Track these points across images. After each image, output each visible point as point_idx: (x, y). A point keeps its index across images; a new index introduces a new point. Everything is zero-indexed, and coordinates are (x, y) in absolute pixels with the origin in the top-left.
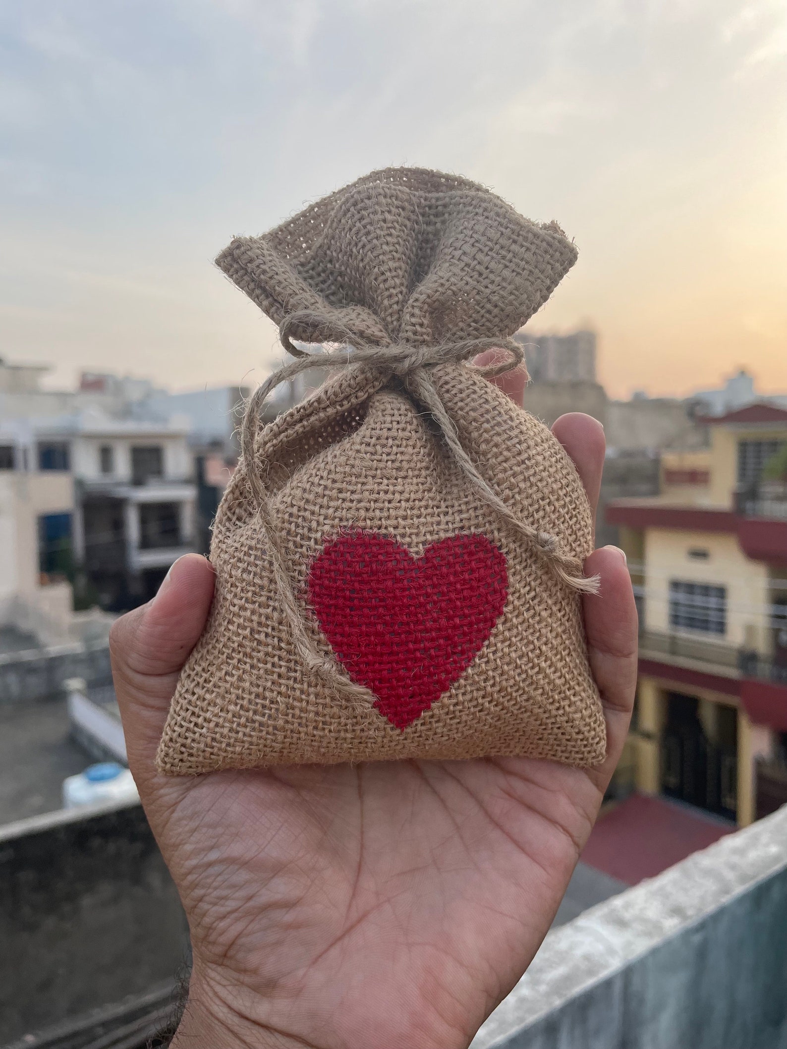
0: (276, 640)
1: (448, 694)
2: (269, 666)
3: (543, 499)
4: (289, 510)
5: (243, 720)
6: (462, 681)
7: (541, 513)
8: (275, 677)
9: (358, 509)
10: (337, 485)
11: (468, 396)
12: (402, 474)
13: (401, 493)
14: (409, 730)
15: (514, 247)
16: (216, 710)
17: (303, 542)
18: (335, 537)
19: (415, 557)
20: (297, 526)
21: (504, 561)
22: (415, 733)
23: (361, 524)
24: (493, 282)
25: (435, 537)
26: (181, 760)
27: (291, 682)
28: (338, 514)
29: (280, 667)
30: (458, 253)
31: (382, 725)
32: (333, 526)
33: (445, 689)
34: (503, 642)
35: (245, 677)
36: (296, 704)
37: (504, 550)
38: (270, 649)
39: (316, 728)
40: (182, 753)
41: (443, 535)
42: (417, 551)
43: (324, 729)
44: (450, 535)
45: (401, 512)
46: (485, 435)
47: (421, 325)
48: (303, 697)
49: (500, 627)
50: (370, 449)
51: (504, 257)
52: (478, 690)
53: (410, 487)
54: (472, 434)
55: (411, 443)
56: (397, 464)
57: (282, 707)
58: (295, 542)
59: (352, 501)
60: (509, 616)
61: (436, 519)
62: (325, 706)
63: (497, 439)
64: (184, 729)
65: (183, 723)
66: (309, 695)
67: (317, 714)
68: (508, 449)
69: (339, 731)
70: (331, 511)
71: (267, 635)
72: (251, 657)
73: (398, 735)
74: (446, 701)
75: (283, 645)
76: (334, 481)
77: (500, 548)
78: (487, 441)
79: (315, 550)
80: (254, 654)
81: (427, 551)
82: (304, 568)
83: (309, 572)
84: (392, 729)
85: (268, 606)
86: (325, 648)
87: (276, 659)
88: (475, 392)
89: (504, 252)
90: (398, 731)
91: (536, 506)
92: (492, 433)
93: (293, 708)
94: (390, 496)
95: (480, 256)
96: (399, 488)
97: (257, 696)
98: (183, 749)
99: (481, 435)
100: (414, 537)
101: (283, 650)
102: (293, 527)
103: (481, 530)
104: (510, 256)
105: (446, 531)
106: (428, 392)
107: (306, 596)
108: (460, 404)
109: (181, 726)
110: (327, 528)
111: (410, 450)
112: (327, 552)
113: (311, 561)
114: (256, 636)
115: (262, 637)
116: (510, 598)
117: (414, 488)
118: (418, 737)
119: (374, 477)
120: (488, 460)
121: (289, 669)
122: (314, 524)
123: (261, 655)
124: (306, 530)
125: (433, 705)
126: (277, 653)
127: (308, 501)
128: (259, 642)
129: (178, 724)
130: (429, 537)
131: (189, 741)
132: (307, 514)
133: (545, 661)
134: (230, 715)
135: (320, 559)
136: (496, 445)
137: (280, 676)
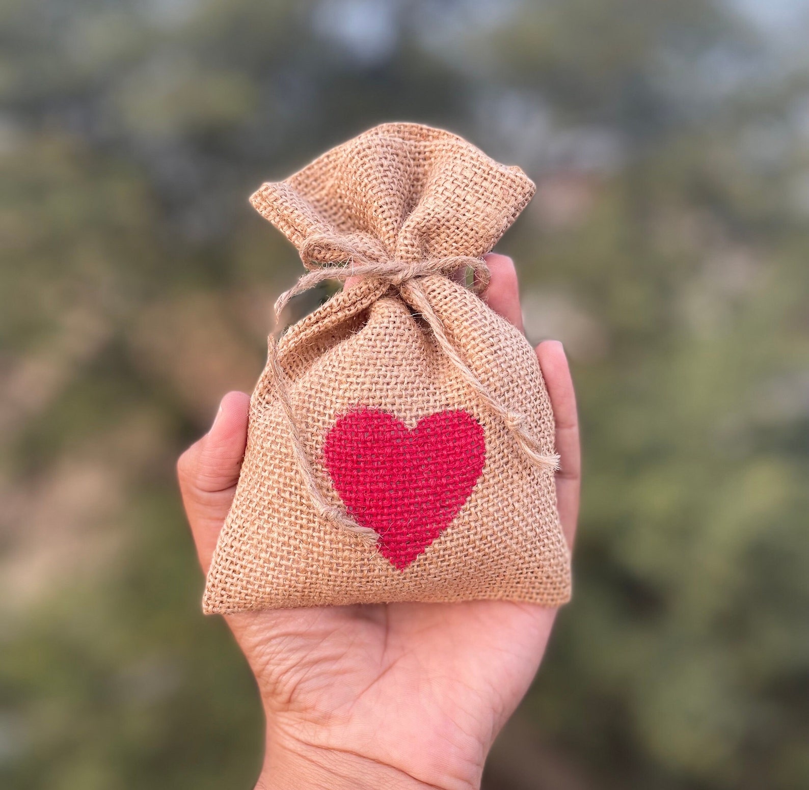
0: (298, 497)
1: (438, 541)
2: (293, 519)
3: (512, 382)
4: (309, 392)
5: (272, 565)
6: (449, 530)
7: (511, 393)
8: (298, 527)
9: (362, 390)
10: (346, 372)
11: (451, 301)
12: (398, 362)
13: (397, 377)
14: (407, 570)
15: (485, 184)
16: (250, 558)
17: (320, 418)
18: (344, 413)
19: (410, 428)
20: (315, 405)
21: (482, 431)
22: (413, 573)
23: (365, 401)
24: (469, 211)
25: (425, 412)
26: (222, 602)
27: (311, 531)
28: (347, 394)
29: (302, 519)
30: (440, 189)
31: (385, 566)
32: (343, 404)
33: (435, 536)
34: (482, 498)
35: (274, 528)
36: (315, 549)
37: (481, 423)
38: (293, 505)
39: (331, 569)
40: (222, 596)
41: (431, 411)
42: (411, 424)
43: (337, 570)
44: (438, 410)
45: (397, 393)
46: (465, 332)
47: (412, 246)
48: (321, 543)
49: (480, 486)
50: (371, 343)
51: (477, 192)
52: (463, 537)
53: (404, 373)
54: (454, 331)
55: (404, 338)
56: (393, 355)
57: (304, 552)
58: (313, 418)
59: (358, 383)
60: (487, 477)
61: (426, 398)
62: (337, 550)
63: (475, 334)
64: (224, 576)
65: (224, 571)
66: (325, 541)
67: (332, 557)
68: (483, 342)
69: (350, 571)
70: (341, 392)
71: (291, 493)
72: (278, 512)
73: (399, 575)
74: (436, 546)
75: (304, 501)
76: (344, 369)
77: (478, 421)
78: (466, 336)
79: (329, 423)
80: (281, 509)
81: (420, 423)
82: (320, 438)
83: (325, 441)
84: (393, 570)
85: (292, 470)
86: (338, 503)
87: (298, 513)
88: (456, 297)
89: (477, 188)
90: (398, 572)
91: (507, 388)
92: (470, 329)
93: (312, 552)
94: (387, 380)
95: (458, 191)
96: (395, 373)
97: (284, 544)
98: (223, 592)
99: (461, 331)
100: (408, 412)
101: (304, 505)
102: (311, 406)
103: (462, 406)
104: (481, 191)
105: (434, 407)
106: (417, 296)
107: (322, 461)
108: (445, 307)
109: (222, 574)
110: (338, 406)
111: (404, 344)
112: (339, 425)
113: (325, 433)
114: (283, 495)
115: (287, 495)
116: (487, 462)
117: (407, 374)
118: (415, 577)
119: (375, 365)
120: (467, 351)
121: (309, 521)
122: (328, 403)
123: (286, 510)
124: (322, 407)
125: (427, 550)
126: (300, 507)
127: (323, 385)
128: (285, 499)
129: (219, 572)
130: (420, 413)
131: (228, 585)
132: (323, 395)
133: (518, 516)
134: (261, 562)
135: (333, 431)
136: (474, 339)
137: (301, 527)
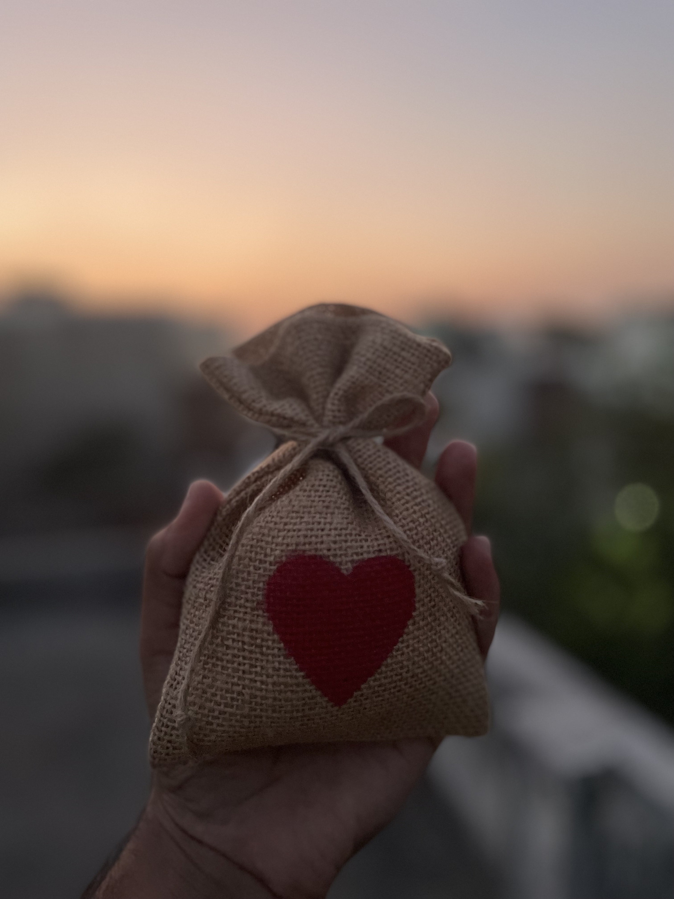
0: (240, 643)
1: (373, 678)
2: (235, 665)
3: (435, 531)
4: (251, 543)
5: (216, 713)
6: (383, 668)
7: (435, 542)
8: (240, 673)
9: (298, 537)
10: (284, 520)
11: (375, 459)
12: (330, 510)
13: (331, 524)
14: (344, 706)
15: (404, 354)
16: (196, 708)
17: (261, 566)
18: (284, 559)
19: (345, 572)
20: (257, 553)
21: (412, 577)
22: (350, 708)
23: (302, 548)
24: (389, 378)
25: (360, 557)
26: (167, 754)
27: (253, 676)
28: (285, 541)
29: (244, 664)
30: (363, 359)
31: (324, 704)
32: (282, 551)
33: (371, 674)
34: (414, 639)
35: (218, 677)
36: (258, 693)
37: (411, 569)
38: (236, 651)
39: (274, 711)
40: (168, 748)
41: (365, 556)
42: (346, 568)
43: (280, 712)
44: (371, 556)
45: (332, 538)
46: (390, 487)
47: (339, 411)
48: (263, 687)
49: (411, 628)
50: (306, 494)
51: (396, 360)
52: (396, 675)
53: (338, 520)
54: (380, 487)
55: (336, 490)
56: (326, 504)
57: (247, 697)
58: (254, 566)
59: (294, 531)
60: (417, 619)
61: (359, 544)
62: (280, 692)
63: (399, 488)
64: (169, 729)
65: (169, 723)
66: (267, 685)
67: (275, 699)
68: (408, 495)
69: (293, 712)
70: (280, 539)
71: (234, 640)
72: (222, 660)
73: (338, 711)
74: (372, 683)
75: (246, 647)
76: (281, 518)
77: (409, 567)
78: (391, 491)
79: (270, 570)
80: (224, 657)
81: (354, 569)
82: (261, 585)
83: (266, 587)
84: (332, 706)
85: (235, 617)
86: (279, 646)
87: (241, 659)
88: (379, 457)
89: (396, 357)
90: (336, 708)
91: (431, 536)
92: (395, 484)
93: (256, 697)
94: (322, 526)
95: (379, 361)
96: (328, 520)
97: (227, 691)
98: (169, 745)
99: (386, 487)
100: (343, 557)
101: (246, 651)
102: (253, 555)
103: (394, 552)
104: (400, 359)
105: (368, 553)
106: (345, 457)
107: (263, 607)
108: (370, 465)
109: (167, 726)
110: (277, 552)
111: (336, 494)
112: (279, 570)
113: (266, 579)
114: (226, 643)
115: (230, 643)
116: (417, 605)
117: (340, 521)
118: (352, 712)
119: (309, 513)
120: (393, 503)
121: (252, 666)
122: (268, 551)
123: (229, 657)
124: (262, 556)
125: (363, 686)
126: (241, 654)
127: (264, 535)
128: (228, 647)
129: (165, 725)
130: (355, 558)
131: (174, 737)
132: (263, 544)
133: (446, 655)
134: (206, 711)
135: (274, 576)
136: (399, 493)
137: (244, 672)
